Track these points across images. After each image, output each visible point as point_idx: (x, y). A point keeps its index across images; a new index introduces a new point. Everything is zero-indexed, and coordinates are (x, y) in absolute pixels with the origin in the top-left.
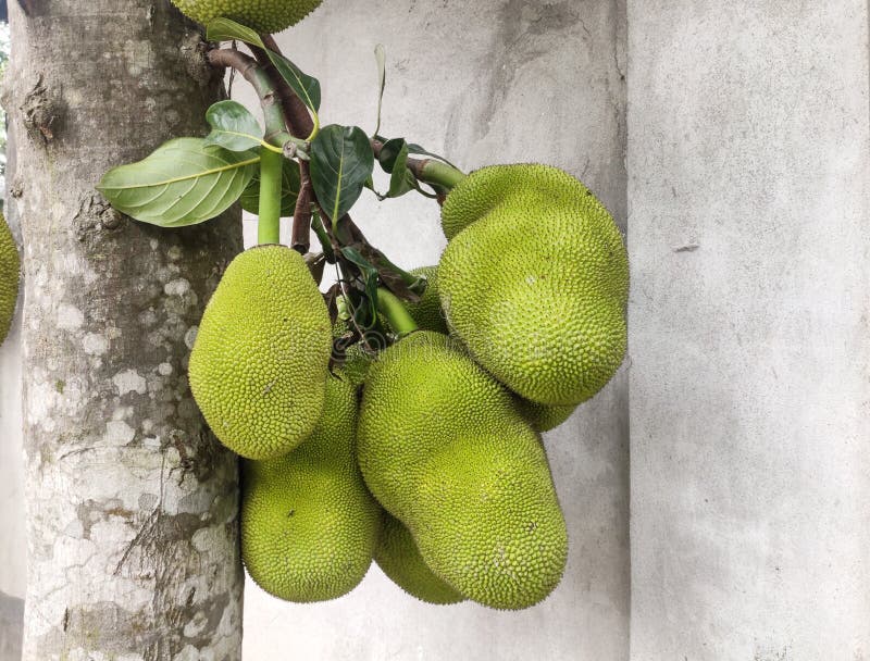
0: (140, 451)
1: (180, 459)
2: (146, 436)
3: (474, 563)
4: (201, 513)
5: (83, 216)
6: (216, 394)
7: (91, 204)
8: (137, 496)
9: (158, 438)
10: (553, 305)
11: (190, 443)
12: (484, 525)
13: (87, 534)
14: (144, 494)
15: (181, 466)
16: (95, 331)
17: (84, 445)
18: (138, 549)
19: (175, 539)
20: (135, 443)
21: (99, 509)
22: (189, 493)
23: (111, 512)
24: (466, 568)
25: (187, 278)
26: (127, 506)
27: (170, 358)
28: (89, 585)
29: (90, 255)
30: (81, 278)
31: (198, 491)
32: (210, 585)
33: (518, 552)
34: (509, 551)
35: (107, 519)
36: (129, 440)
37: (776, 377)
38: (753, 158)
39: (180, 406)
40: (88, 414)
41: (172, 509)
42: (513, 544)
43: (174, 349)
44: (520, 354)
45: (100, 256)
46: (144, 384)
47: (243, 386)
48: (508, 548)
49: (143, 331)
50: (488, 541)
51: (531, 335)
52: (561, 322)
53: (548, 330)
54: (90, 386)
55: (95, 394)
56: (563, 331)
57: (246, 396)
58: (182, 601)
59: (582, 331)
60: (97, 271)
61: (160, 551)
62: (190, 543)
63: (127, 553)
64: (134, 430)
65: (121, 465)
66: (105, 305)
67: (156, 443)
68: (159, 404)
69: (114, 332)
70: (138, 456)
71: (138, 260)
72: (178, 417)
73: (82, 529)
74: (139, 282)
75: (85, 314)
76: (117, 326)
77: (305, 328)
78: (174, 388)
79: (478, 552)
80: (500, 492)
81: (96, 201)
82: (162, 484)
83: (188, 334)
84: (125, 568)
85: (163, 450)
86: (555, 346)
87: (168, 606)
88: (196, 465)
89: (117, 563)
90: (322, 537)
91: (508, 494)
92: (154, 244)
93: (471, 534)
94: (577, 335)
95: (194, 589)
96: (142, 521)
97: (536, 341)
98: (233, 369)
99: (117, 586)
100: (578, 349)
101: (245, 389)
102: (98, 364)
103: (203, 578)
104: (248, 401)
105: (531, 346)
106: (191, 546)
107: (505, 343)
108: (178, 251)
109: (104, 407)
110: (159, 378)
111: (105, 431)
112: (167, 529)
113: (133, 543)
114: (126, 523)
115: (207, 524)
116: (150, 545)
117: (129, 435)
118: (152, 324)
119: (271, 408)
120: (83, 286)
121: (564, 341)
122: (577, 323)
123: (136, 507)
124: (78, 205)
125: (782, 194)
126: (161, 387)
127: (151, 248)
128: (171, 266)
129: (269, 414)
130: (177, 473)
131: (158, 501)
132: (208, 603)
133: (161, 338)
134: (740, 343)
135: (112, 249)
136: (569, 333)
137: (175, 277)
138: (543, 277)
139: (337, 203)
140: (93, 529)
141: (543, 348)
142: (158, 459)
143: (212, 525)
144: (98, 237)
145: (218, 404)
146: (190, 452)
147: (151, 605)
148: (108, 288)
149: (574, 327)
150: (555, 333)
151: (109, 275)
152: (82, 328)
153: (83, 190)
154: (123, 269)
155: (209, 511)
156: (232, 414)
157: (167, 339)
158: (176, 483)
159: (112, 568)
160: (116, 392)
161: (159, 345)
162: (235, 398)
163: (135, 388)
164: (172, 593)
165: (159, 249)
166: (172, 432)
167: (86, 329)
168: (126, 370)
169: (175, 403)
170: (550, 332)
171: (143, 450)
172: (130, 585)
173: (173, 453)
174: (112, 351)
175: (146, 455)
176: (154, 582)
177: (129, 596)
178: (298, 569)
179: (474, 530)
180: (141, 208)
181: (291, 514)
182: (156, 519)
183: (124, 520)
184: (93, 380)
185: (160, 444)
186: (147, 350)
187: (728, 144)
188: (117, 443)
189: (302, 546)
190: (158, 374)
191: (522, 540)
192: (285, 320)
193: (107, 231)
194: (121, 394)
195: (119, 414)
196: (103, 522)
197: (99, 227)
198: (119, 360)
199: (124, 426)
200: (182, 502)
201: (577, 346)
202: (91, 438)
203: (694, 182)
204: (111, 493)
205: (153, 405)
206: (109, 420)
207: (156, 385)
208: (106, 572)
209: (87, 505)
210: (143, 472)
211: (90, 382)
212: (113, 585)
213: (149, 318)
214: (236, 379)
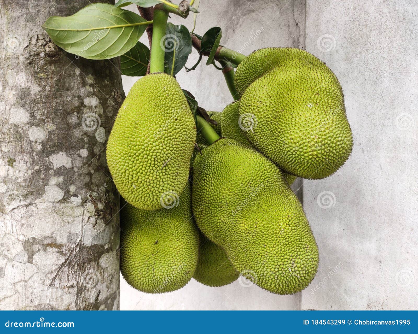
0: (68, 205)
1: (94, 210)
2: (72, 196)
3: (276, 270)
4: (105, 244)
5: (31, 46)
6: (130, 166)
7: (38, 39)
8: (66, 234)
9: (80, 197)
10: (326, 119)
11: (100, 200)
12: (283, 247)
13: (30, 260)
14: (70, 233)
15: (95, 215)
16: (37, 126)
17: (29, 201)
18: (66, 269)
19: (90, 261)
20: (64, 200)
21: (39, 244)
22: (99, 232)
23: (48, 245)
24: (271, 273)
25: (98, 96)
26: (59, 241)
27: (86, 146)
28: (32, 293)
29: (35, 74)
30: (28, 89)
31: (104, 230)
32: (108, 288)
33: (302, 263)
34: (297, 263)
35: (45, 250)
36: (60, 197)
37: (382, 169)
38: (371, 62)
39: (93, 177)
40: (31, 181)
41: (88, 242)
42: (299, 258)
43: (89, 141)
44: (305, 148)
45: (42, 75)
46: (70, 161)
47: (150, 161)
48: (297, 260)
49: (70, 127)
50: (286, 257)
51: (314, 137)
52: (331, 129)
53: (324, 133)
54: (33, 162)
55: (37, 167)
56: (332, 134)
57: (151, 168)
58: (92, 300)
59: (341, 135)
60: (39, 85)
61: (80, 269)
62: (98, 263)
63: (58, 272)
64: (64, 192)
65: (55, 214)
66: (45, 108)
67: (77, 200)
68: (80, 175)
69: (51, 127)
70: (66, 208)
71: (67, 80)
72: (92, 184)
73: (27, 257)
74: (68, 95)
75: (31, 114)
76: (53, 123)
77: (187, 125)
78: (89, 165)
79: (279, 264)
80: (290, 228)
81: (41, 37)
82: (82, 226)
83: (98, 131)
84: (57, 282)
85: (83, 204)
86: (327, 143)
87: (84, 303)
88: (104, 215)
89: (51, 278)
90: (175, 256)
91: (294, 229)
92: (78, 72)
93: (275, 252)
94: (339, 137)
95: (100, 291)
96: (69, 250)
97: (316, 140)
98: (144, 149)
99: (51, 293)
100: (339, 145)
101: (151, 163)
102: (39, 147)
103: (105, 284)
104: (152, 171)
105: (313, 143)
106: (99, 265)
107: (295, 141)
108: (92, 78)
109: (43, 176)
110: (80, 159)
111: (44, 192)
112: (85, 255)
113: (63, 265)
114: (58, 252)
115: (108, 251)
116: (74, 266)
117: (60, 195)
118: (76, 123)
119: (166, 177)
120: (29, 94)
121: (332, 140)
122: (339, 130)
123: (65, 241)
124: (27, 39)
125: (386, 80)
126: (81, 164)
127: (75, 74)
128: (88, 87)
129: (164, 180)
130: (93, 220)
131: (80, 237)
132: (107, 299)
133: (81, 133)
134: (363, 153)
135: (51, 71)
136: (335, 136)
137: (90, 95)
138: (317, 104)
139: (173, 66)
140: (35, 257)
141: (320, 144)
142: (79, 210)
143: (111, 251)
144: (42, 62)
145: (131, 173)
146: (100, 206)
147: (74, 304)
148: (47, 97)
149: (337, 133)
150: (328, 135)
151: (48, 88)
152: (28, 123)
153: (31, 30)
154: (57, 85)
155: (109, 243)
156: (140, 180)
157: (86, 134)
158: (91, 226)
159: (48, 282)
160: (52, 167)
161: (81, 137)
162: (143, 169)
163: (65, 165)
164: (87, 295)
165: (81, 75)
166: (89, 193)
167: (31, 124)
168: (58, 153)
169: (90, 174)
170: (325, 135)
171: (70, 205)
172: (60, 292)
173: (90, 207)
174: (49, 140)
175: (72, 208)
176: (76, 289)
177: (60, 299)
178: (161, 275)
179: (277, 250)
180: (72, 45)
181: (157, 243)
182: (78, 249)
183: (57, 250)
184: (35, 158)
185: (81, 201)
186: (72, 140)
187: (359, 55)
188: (52, 200)
189: (163, 262)
190: (79, 156)
191: (304, 255)
192: (176, 120)
193: (48, 58)
194: (55, 168)
195: (53, 181)
196: (42, 252)
197: (42, 55)
198: (54, 145)
199: (57, 189)
200: (94, 238)
201: (338, 143)
202: (33, 196)
203: (341, 74)
204: (48, 232)
205: (76, 176)
206: (47, 185)
207: (78, 163)
208: (44, 284)
209: (31, 241)
210: (70, 219)
211: (33, 159)
212: (48, 293)
213: (73, 119)
214: (146, 156)
